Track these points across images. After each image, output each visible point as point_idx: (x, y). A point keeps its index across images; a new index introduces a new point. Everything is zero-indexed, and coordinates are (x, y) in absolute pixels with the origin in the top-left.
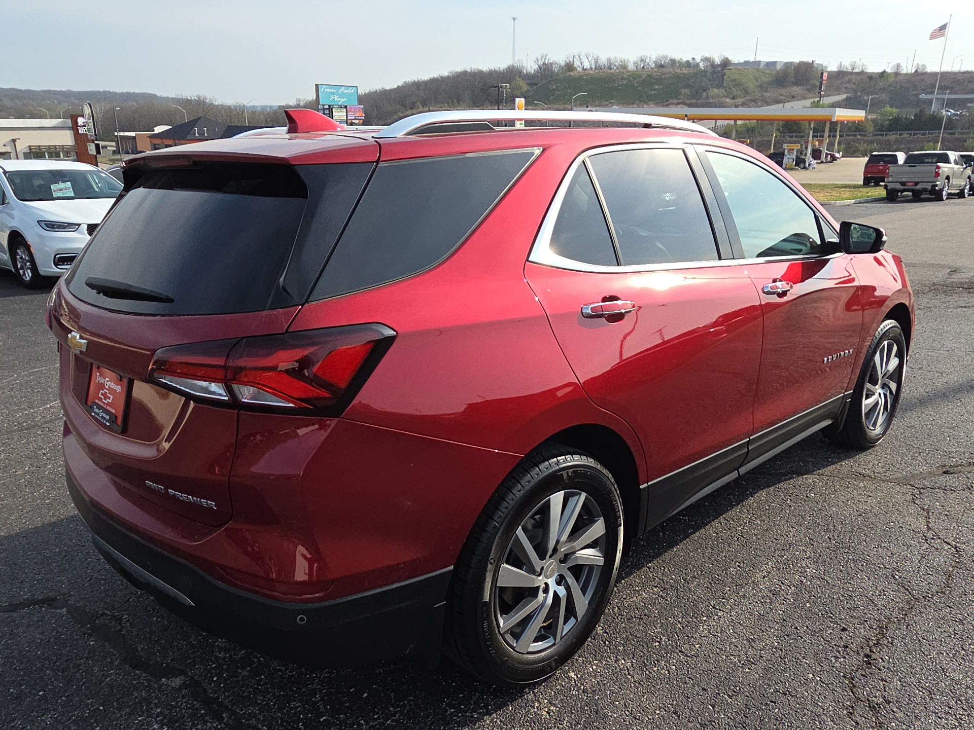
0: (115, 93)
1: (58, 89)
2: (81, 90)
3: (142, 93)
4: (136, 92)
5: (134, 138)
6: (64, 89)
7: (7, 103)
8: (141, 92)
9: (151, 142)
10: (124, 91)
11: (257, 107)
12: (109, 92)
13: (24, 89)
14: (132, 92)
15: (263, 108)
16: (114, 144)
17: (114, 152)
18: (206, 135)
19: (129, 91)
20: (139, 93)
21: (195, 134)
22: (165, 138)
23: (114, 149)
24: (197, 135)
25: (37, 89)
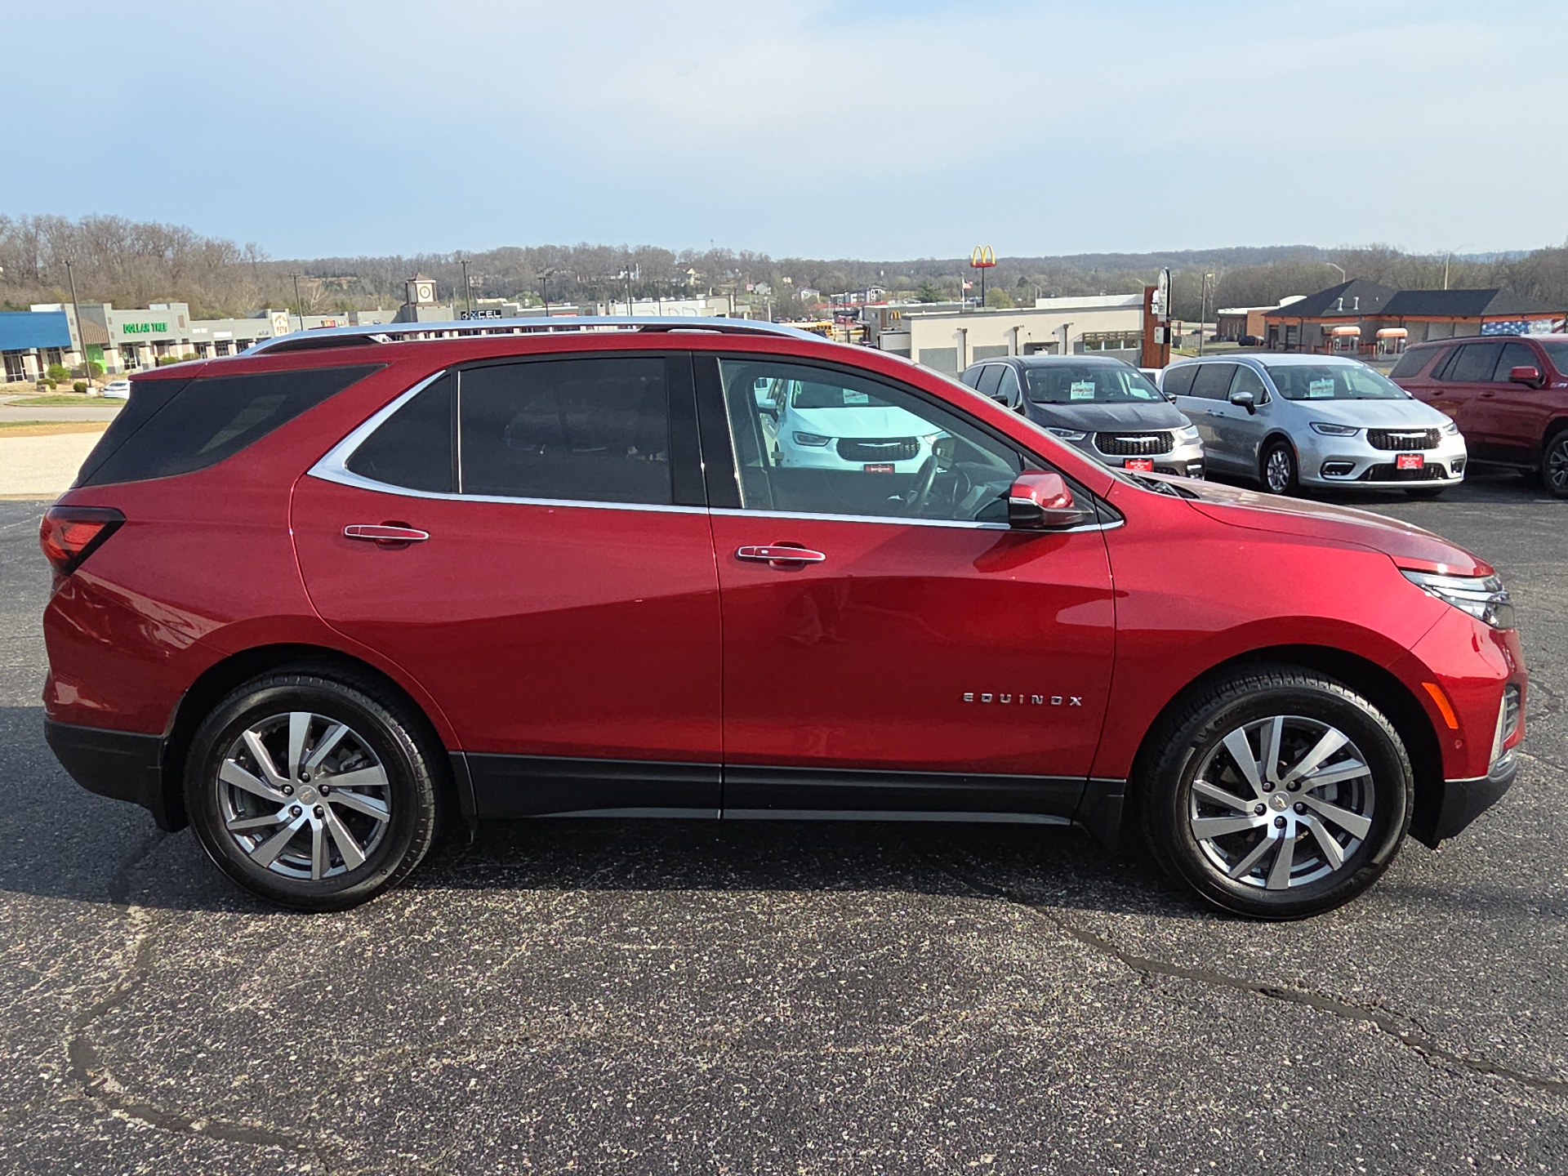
0: (1253, 249)
1: (1173, 251)
2: (1204, 249)
3: (1295, 247)
4: (1286, 245)
5: (1245, 317)
6: (1179, 250)
7: (1103, 275)
8: (1292, 245)
9: (1266, 322)
10: (1267, 246)
11: (1477, 256)
12: (1245, 249)
13: (1129, 253)
14: (1279, 246)
15: (1489, 256)
16: (1214, 326)
17: (1212, 338)
18: (1356, 308)
19: (1274, 245)
20: (1290, 248)
21: (1337, 307)
22: (1289, 316)
23: (1215, 333)
24: (1340, 309)
25: (1145, 253)
